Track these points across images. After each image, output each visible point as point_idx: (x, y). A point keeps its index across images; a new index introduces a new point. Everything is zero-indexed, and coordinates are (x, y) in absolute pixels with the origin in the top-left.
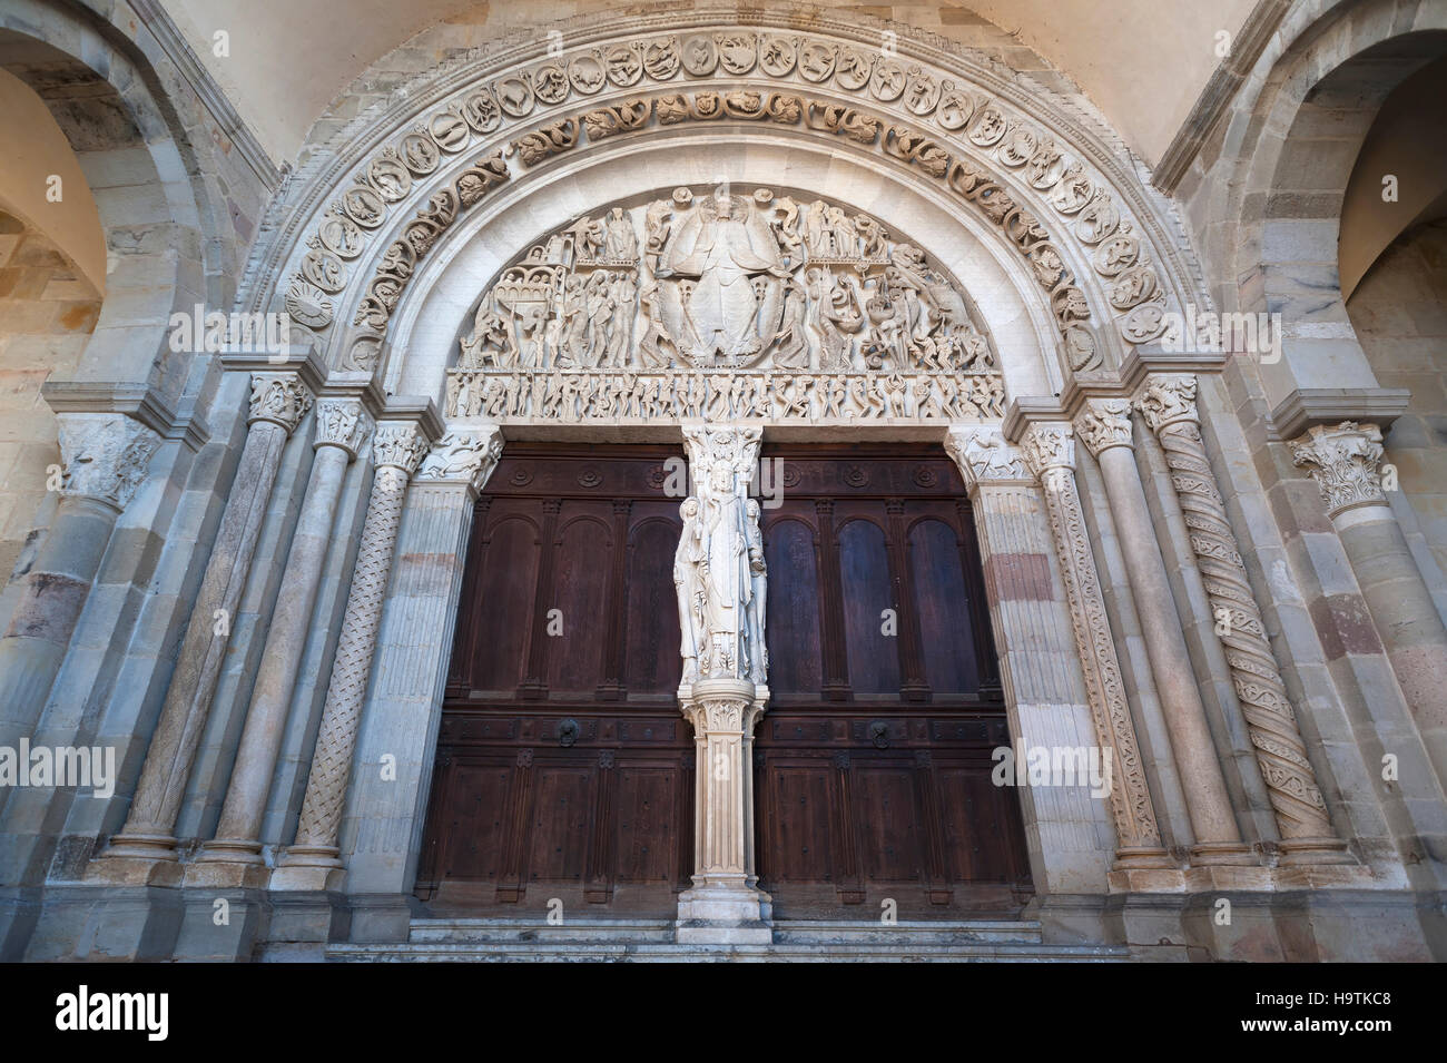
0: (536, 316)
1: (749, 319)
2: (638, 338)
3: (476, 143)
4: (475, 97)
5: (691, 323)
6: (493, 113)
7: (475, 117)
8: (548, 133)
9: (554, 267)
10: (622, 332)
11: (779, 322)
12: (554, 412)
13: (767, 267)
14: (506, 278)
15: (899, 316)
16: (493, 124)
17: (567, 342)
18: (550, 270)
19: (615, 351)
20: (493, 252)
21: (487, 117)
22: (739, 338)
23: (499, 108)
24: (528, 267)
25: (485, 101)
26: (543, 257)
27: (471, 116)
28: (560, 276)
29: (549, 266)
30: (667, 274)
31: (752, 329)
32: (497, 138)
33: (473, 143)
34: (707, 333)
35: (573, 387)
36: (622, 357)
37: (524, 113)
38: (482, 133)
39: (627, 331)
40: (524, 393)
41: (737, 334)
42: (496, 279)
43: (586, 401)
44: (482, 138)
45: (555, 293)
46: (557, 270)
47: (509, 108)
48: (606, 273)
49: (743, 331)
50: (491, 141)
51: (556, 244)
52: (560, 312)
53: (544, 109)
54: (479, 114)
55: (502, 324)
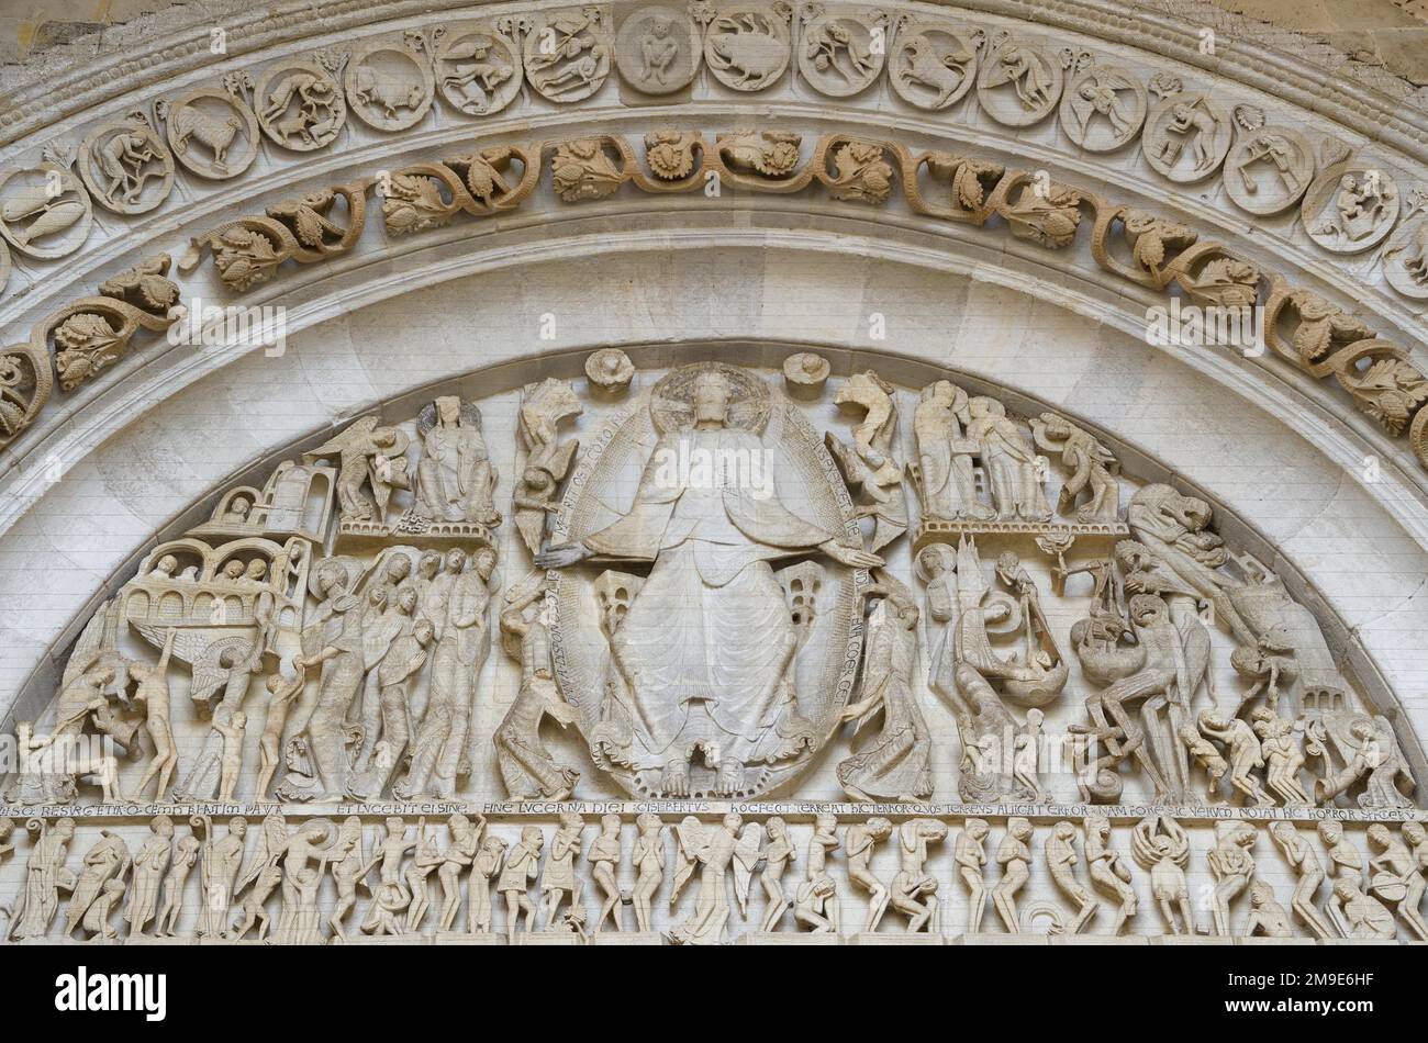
0: (226, 664)
1: (774, 671)
2: (488, 720)
3: (103, 239)
4: (113, 133)
5: (628, 682)
6: (155, 170)
7: (109, 179)
8: (289, 221)
9: (281, 539)
10: (449, 704)
11: (852, 678)
12: (258, 921)
13: (816, 540)
14: (154, 566)
15: (1158, 666)
16: (150, 197)
17: (306, 732)
18: (270, 547)
19: (429, 758)
20: (126, 503)
21: (139, 180)
22: (749, 720)
23: (169, 160)
24: (215, 541)
25: (137, 142)
26: (256, 513)
27: (98, 178)
28: (295, 562)
29: (267, 536)
30: (569, 557)
31: (784, 696)
32: (160, 228)
33: (99, 239)
34: (668, 706)
35: (315, 852)
36: (449, 769)
37: (233, 172)
38: (124, 217)
39: (462, 701)
40: (180, 870)
41: (742, 712)
42: (128, 570)
43: (347, 889)
44: (121, 229)
45: (280, 604)
46: (291, 549)
47: (194, 160)
48: (414, 555)
49: (761, 701)
50: (143, 237)
51: (291, 484)
52: (290, 652)
53: (281, 163)
54: (120, 173)
55: (133, 686)
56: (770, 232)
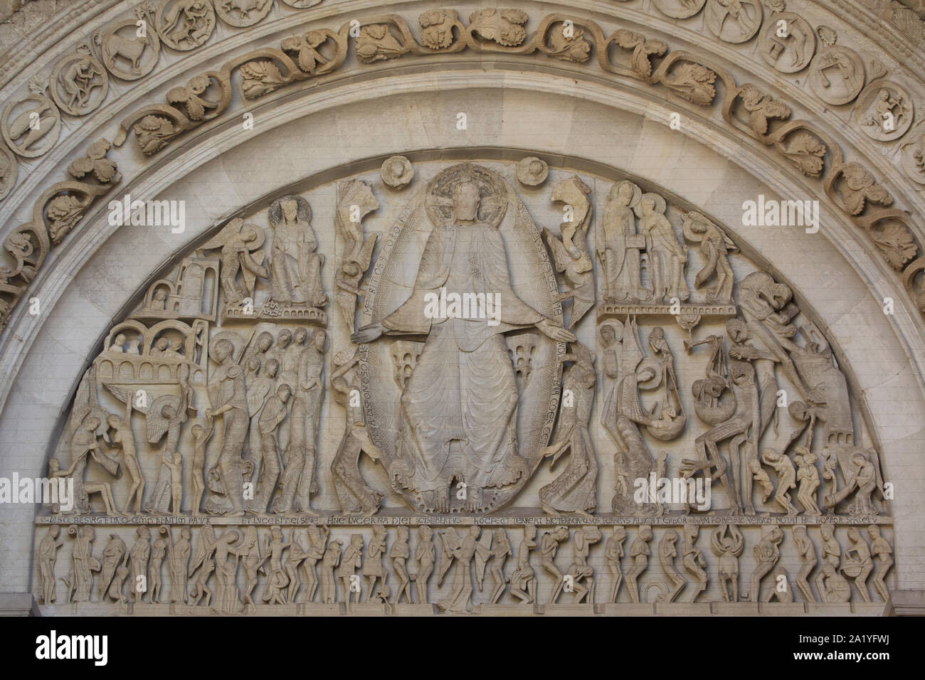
0: (166, 417)
1: (502, 422)
3: (70, 133)
4: (70, 64)
5: (412, 429)
6: (96, 81)
7: (69, 94)
8: (183, 106)
9: (189, 321)
10: (303, 446)
11: (551, 425)
12: (205, 594)
16: (95, 97)
18: (181, 326)
20: (93, 302)
21: (87, 91)
22: (486, 459)
23: (105, 74)
24: (149, 322)
25: (85, 67)
26: (171, 301)
27: (63, 95)
28: (199, 336)
29: (180, 319)
30: (373, 334)
31: (509, 439)
32: (101, 118)
33: (66, 132)
34: (437, 447)
35: (231, 549)
36: (305, 491)
37: (144, 73)
38: (79, 116)
39: (310, 441)
42: (99, 348)
43: (252, 574)
44: (78, 123)
45: (193, 370)
46: (196, 327)
47: (121, 68)
50: (90, 126)
51: (192, 279)
52: (203, 404)
54: (75, 89)
56: (508, 73)
